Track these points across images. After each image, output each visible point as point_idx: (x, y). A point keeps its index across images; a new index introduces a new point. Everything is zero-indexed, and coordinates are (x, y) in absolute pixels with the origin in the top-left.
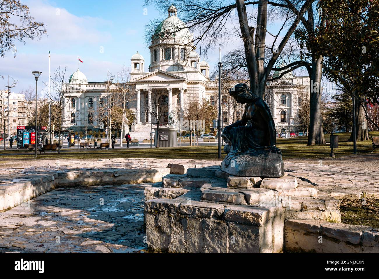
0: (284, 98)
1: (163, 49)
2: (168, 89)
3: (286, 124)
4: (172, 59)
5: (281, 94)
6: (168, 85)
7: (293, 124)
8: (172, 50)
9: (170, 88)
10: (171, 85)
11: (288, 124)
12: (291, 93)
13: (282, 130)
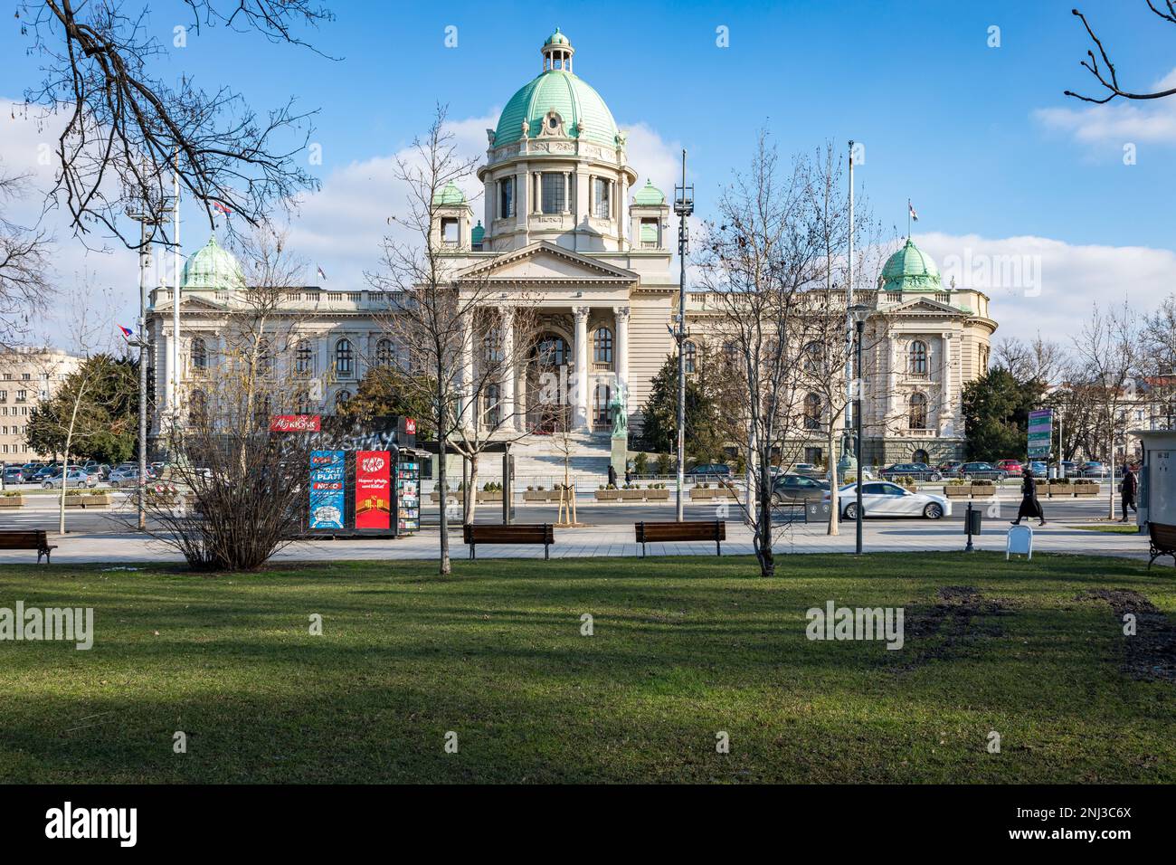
0: (920, 353)
1: (535, 177)
2: (575, 310)
3: (928, 435)
4: (567, 212)
5: (911, 341)
6: (575, 294)
7: (950, 437)
8: (567, 180)
9: (582, 304)
10: (585, 295)
11: (934, 435)
12: (943, 336)
13: (915, 454)
